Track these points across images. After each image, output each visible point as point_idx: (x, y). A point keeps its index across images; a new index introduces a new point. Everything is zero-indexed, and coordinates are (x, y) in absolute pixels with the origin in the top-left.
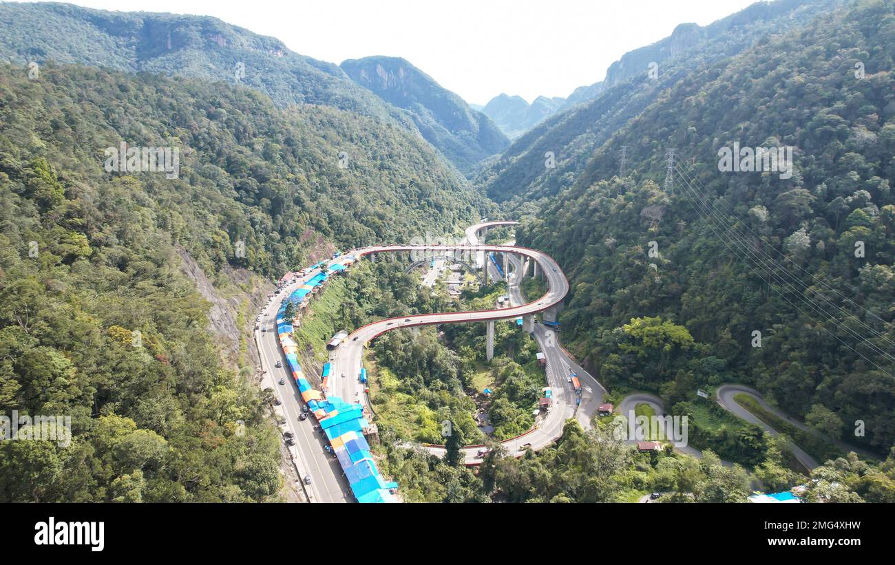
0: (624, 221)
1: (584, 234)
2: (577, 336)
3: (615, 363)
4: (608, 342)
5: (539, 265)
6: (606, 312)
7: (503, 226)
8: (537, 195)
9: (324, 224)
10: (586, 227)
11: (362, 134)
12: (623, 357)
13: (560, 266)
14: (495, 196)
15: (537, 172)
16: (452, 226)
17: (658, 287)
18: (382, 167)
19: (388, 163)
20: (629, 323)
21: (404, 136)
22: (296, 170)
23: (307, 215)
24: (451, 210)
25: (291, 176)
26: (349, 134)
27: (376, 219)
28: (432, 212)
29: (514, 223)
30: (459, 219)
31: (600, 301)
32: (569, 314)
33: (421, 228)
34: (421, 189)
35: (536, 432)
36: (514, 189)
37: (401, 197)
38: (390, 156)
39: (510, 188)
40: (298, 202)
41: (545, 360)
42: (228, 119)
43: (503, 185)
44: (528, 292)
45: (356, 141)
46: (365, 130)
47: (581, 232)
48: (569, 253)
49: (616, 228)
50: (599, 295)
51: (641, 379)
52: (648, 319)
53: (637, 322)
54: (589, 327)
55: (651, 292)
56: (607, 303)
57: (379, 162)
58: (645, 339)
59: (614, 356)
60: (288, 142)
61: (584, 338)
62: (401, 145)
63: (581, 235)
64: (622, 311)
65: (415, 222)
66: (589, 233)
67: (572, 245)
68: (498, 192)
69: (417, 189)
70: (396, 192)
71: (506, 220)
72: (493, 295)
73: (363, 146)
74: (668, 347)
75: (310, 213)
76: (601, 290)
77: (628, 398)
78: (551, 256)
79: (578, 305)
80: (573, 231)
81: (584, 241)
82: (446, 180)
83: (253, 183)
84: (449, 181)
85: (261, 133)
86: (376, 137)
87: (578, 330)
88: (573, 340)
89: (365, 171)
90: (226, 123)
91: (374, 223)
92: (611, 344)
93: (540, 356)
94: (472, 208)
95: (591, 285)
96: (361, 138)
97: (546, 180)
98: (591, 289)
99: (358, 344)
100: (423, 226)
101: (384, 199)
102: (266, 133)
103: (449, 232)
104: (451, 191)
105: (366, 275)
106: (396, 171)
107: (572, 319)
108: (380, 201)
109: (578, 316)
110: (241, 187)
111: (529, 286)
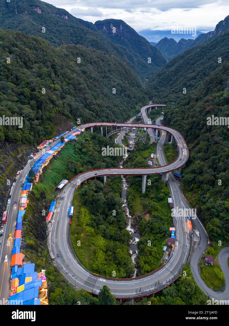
1: (200, 125)
2: (192, 190)
3: (217, 226)
5: (174, 137)
7: (158, 107)
11: (96, 60)
13: (185, 139)
14: (157, 89)
15: (177, 78)
16: (135, 106)
18: (105, 77)
19: (108, 74)
21: (117, 61)
22: (55, 82)
23: (57, 108)
24: (136, 98)
25: (52, 85)
27: (97, 107)
28: (126, 100)
29: (164, 105)
30: (139, 102)
32: (189, 176)
33: (120, 108)
34: (122, 88)
35: (164, 269)
36: (166, 86)
38: (109, 71)
39: (164, 86)
40: (53, 102)
41: (173, 204)
43: (161, 84)
44: (167, 152)
45: (93, 64)
46: (98, 58)
47: (199, 123)
48: (191, 134)
50: (208, 171)
54: (199, 188)
57: (103, 75)
59: (216, 220)
60: (53, 67)
61: (196, 192)
62: (115, 65)
63: (198, 125)
65: (118, 105)
67: (193, 130)
68: (159, 87)
69: (120, 88)
71: (161, 104)
73: (97, 66)
75: (59, 107)
78: (180, 133)
79: (193, 172)
80: (194, 122)
81: (200, 129)
82: (135, 82)
83: (27, 91)
85: (39, 61)
86: (103, 61)
87: (193, 187)
89: (95, 79)
91: (95, 109)
93: (170, 200)
94: (146, 96)
95: (203, 163)
96: (96, 62)
97: (181, 83)
98: (203, 166)
99: (73, 187)
100: (121, 107)
101: (103, 94)
102: (42, 61)
103: (134, 109)
104: (137, 88)
105: (86, 140)
106: (111, 78)
107: (190, 179)
108: (101, 95)
109: (194, 179)
110: (21, 94)
111: (168, 148)
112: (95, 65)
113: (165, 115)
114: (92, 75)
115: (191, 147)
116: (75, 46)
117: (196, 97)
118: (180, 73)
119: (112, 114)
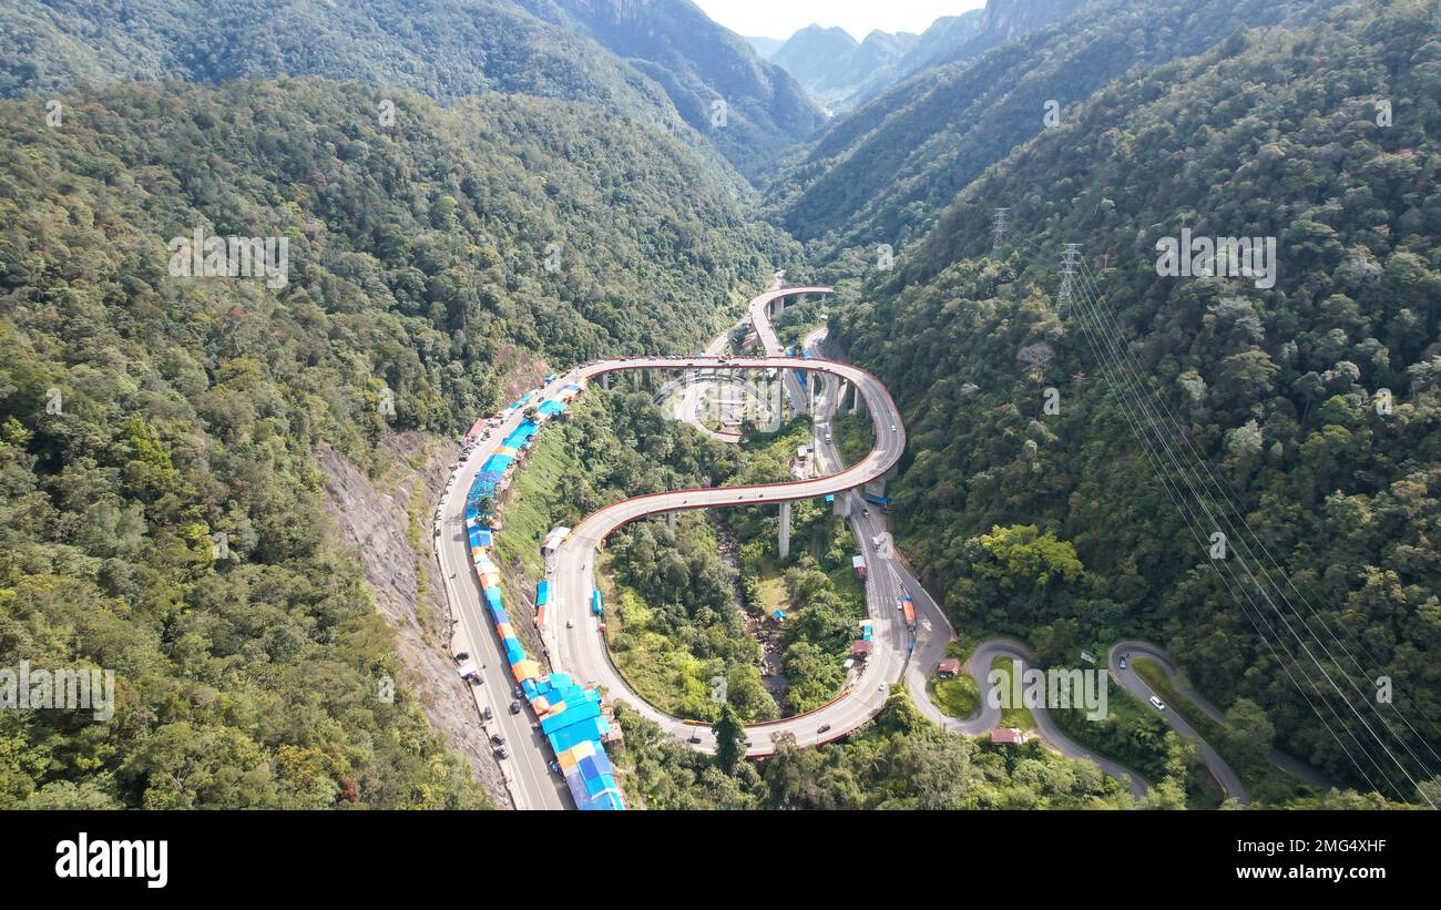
0: (995, 353)
1: (931, 356)
2: (914, 530)
3: (967, 594)
4: (958, 557)
5: (861, 396)
6: (958, 503)
7: (810, 296)
8: (865, 237)
9: (531, 333)
10: (935, 344)
11: (583, 141)
12: (978, 585)
13: (894, 398)
14: (796, 227)
15: (864, 191)
16: (729, 294)
17: (1036, 477)
18: (616, 199)
19: (626, 190)
20: (989, 532)
21: (651, 138)
22: (482, 238)
23: (503, 322)
24: (727, 266)
25: (474, 249)
26: (561, 144)
27: (610, 308)
28: (695, 273)
29: (827, 290)
30: (739, 278)
31: (950, 485)
32: (905, 495)
33: (681, 305)
34: (677, 233)
35: (848, 700)
36: (828, 218)
37: (648, 249)
38: (629, 177)
39: (822, 215)
40: (488, 302)
41: (865, 569)
42: (371, 157)
43: (811, 210)
44: (845, 439)
45: (573, 156)
46: (588, 133)
47: (928, 349)
48: (909, 380)
49: (980, 361)
50: (950, 473)
51: (1003, 619)
52: (1018, 529)
53: (1001, 534)
54: (931, 520)
55: (1025, 483)
56: (961, 488)
57: (610, 190)
58: (1012, 564)
59: (966, 582)
60: (468, 188)
61: (924, 535)
62: (646, 154)
63: (927, 355)
64: (981, 505)
65: (669, 295)
66: (940, 354)
67: (914, 369)
68: (802, 221)
69: (672, 235)
70: (639, 240)
71: (814, 285)
72: (790, 439)
73: (586, 164)
74: (1044, 579)
75: (506, 317)
76: (952, 465)
77: (983, 646)
78: (880, 379)
79: (916, 482)
80: (915, 346)
81: (932, 367)
82: (719, 209)
83: (417, 276)
84: (724, 210)
85: (424, 174)
86: (606, 143)
87: (916, 523)
88: (908, 535)
89: (589, 213)
90: (367, 164)
91: (606, 314)
92: (962, 562)
93: (858, 562)
94: (760, 257)
95: (937, 455)
96: (582, 150)
97: (880, 211)
98: (938, 462)
99: (587, 545)
100: (683, 301)
101: (621, 260)
102: (432, 173)
103: (724, 304)
104: (727, 228)
105: (596, 415)
106: (639, 203)
107: (906, 502)
108: (614, 266)
109: (917, 501)
110: (399, 285)
111: (845, 427)
112: (579, 160)
113: (833, 324)
114: (580, 200)
115: (909, 420)
116: (509, 99)
117: (921, 265)
118: (874, 173)
119: (657, 326)
